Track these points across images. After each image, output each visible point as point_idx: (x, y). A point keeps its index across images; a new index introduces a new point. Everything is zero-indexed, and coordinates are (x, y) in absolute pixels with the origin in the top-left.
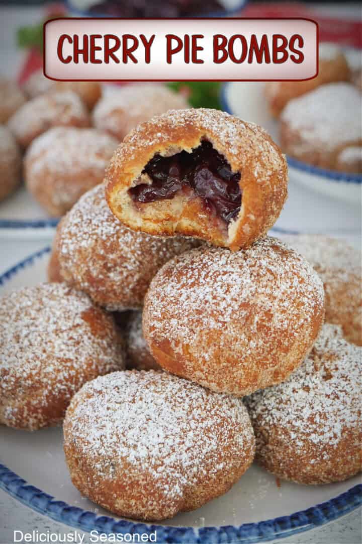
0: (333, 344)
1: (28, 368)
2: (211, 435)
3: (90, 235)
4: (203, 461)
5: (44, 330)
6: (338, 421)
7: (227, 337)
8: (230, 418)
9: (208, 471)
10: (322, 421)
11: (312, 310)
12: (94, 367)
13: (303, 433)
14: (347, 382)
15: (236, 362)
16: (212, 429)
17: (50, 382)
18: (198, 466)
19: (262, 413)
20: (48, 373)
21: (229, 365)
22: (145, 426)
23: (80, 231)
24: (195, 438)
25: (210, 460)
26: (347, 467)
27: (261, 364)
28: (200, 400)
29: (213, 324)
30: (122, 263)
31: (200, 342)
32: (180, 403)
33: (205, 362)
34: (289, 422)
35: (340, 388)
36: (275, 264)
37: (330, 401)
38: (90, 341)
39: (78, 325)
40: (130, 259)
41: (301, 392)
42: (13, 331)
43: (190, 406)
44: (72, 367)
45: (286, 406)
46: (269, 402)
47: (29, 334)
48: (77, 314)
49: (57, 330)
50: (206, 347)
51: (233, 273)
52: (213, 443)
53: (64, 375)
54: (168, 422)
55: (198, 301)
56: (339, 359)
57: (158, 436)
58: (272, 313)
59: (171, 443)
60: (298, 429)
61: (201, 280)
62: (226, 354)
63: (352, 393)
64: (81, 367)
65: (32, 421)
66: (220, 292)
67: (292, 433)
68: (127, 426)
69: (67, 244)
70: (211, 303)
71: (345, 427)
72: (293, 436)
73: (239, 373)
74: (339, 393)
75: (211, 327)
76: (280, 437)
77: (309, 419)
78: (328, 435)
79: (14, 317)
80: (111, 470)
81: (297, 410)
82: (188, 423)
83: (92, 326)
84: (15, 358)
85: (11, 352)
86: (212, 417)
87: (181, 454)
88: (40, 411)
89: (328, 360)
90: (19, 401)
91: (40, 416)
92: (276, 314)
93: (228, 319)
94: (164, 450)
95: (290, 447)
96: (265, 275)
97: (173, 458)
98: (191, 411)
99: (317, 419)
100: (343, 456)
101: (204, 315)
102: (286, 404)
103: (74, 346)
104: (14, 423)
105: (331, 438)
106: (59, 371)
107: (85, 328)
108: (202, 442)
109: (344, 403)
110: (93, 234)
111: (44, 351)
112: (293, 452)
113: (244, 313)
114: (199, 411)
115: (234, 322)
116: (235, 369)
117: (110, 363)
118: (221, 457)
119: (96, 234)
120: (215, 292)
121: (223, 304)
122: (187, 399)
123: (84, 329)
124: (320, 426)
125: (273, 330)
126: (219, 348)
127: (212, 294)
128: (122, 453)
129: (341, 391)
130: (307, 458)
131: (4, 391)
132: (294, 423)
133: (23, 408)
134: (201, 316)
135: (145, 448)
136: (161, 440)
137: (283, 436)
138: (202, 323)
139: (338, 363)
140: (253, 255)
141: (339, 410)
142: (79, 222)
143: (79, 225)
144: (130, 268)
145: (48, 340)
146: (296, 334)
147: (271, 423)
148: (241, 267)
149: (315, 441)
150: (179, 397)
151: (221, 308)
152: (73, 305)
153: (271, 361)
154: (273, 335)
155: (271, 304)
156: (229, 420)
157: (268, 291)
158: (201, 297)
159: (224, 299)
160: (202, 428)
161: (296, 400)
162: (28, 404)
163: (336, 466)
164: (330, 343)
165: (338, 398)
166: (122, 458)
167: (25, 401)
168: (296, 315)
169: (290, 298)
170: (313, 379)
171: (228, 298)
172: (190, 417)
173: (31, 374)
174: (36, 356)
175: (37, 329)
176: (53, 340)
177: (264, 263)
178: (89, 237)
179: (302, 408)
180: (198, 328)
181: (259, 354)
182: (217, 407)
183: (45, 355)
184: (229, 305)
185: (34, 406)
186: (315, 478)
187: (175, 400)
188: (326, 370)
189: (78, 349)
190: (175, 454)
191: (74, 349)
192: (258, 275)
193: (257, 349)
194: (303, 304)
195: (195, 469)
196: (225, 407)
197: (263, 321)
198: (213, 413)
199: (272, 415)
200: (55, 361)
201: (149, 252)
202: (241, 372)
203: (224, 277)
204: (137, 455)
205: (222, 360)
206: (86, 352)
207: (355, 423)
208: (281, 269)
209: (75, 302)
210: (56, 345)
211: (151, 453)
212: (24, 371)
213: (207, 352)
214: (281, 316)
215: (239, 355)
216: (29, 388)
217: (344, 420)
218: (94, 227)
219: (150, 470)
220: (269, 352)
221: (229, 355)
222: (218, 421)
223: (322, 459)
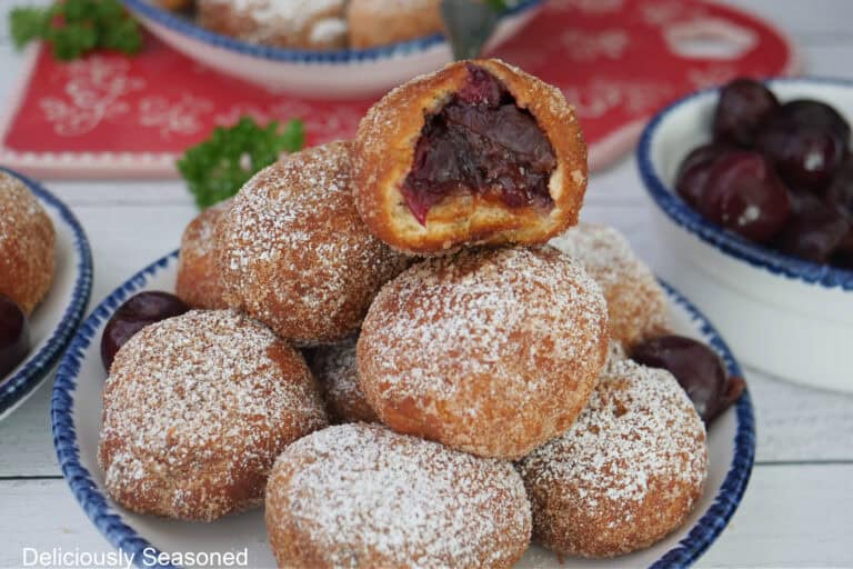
0: (618, 367)
1: (205, 432)
2: (485, 513)
3: (273, 243)
4: (477, 549)
5: (218, 377)
6: (642, 468)
7: (499, 382)
8: (509, 490)
9: (482, 561)
10: (621, 470)
11: (598, 327)
12: (294, 424)
13: (595, 489)
14: (650, 416)
15: (514, 413)
16: (487, 506)
17: (235, 450)
18: (470, 555)
19: (535, 468)
20: (233, 437)
21: (504, 418)
22: (398, 502)
23: (257, 238)
24: (466, 519)
25: (485, 547)
26: (655, 527)
27: (545, 410)
28: (468, 465)
29: (477, 368)
30: (322, 283)
31: (461, 395)
32: (440, 470)
33: (471, 421)
34: (576, 476)
35: (640, 425)
36: (543, 273)
37: (628, 444)
38: (283, 388)
39: (265, 367)
40: (332, 276)
41: (587, 434)
42: (171, 383)
43: (455, 474)
44: (264, 427)
45: (569, 455)
46: (545, 452)
47: (196, 384)
48: (260, 352)
49: (236, 377)
50: (471, 401)
51: (489, 293)
52: (489, 523)
53: (253, 438)
54: (427, 496)
55: (450, 340)
56: (632, 386)
57: (417, 515)
58: (551, 339)
59: (434, 526)
60: (590, 484)
61: (447, 310)
62: (500, 405)
63: (657, 429)
64: (277, 425)
65: (212, 506)
66: (479, 322)
67: (581, 490)
68: (373, 503)
69: (239, 257)
70: (469, 340)
71: (651, 475)
72: (583, 493)
73: (517, 427)
74: (639, 431)
75: (475, 372)
76: (563, 498)
77: (602, 469)
78: (630, 488)
79: (167, 362)
80: (353, 562)
81: (585, 459)
82: (456, 497)
83: (282, 366)
84: (183, 420)
85: (176, 413)
86: (486, 489)
87: (448, 539)
88: (223, 492)
89: (617, 390)
90: (193, 481)
91: (222, 499)
92: (558, 341)
93: (496, 358)
94: (426, 535)
95: (579, 509)
96: (533, 290)
97: (438, 545)
98: (456, 482)
99: (614, 469)
100: (651, 515)
101: (462, 357)
102: (569, 451)
103: (263, 396)
104: (187, 512)
105: (634, 492)
106: (247, 433)
107: (275, 369)
108: (474, 523)
109: (648, 444)
110: (278, 243)
111: (224, 408)
112: (584, 516)
113: (516, 346)
114: (468, 482)
115: (504, 361)
116: (512, 423)
117: (313, 417)
118: (498, 543)
119: (283, 242)
120: (471, 325)
121: (486, 339)
122: (450, 465)
123: (272, 372)
124: (619, 477)
125: (557, 362)
126: (490, 399)
127: (468, 326)
128: (369, 539)
129: (642, 429)
130: (605, 521)
131: (172, 469)
132: (583, 476)
133: (199, 490)
134: (458, 360)
135: (400, 532)
136: (421, 521)
137: (569, 496)
138: (461, 369)
139: (631, 391)
140: (510, 266)
141: (642, 455)
142: (253, 225)
143: (254, 228)
144: (332, 288)
145: (226, 391)
146: (584, 363)
147: (550, 479)
148: (498, 284)
149: (615, 498)
150: (438, 461)
151: (484, 344)
152: (252, 339)
153: (557, 404)
154: (558, 370)
155: (549, 329)
156: (508, 494)
157: (542, 311)
158: (453, 333)
159: (486, 331)
160: (474, 504)
161: (581, 447)
162: (207, 483)
163: (641, 527)
164: (614, 367)
165: (639, 438)
166: (369, 547)
167: (202, 481)
168: (581, 337)
169: (571, 316)
170: (603, 416)
171: (491, 329)
172: (457, 490)
173: (210, 440)
174: (214, 416)
175: (207, 376)
176: (233, 391)
177: (528, 274)
178: (271, 247)
179: (592, 456)
180: (457, 376)
181: (542, 398)
182: (491, 475)
183: (225, 413)
184: (495, 338)
185: (215, 486)
186: (614, 547)
187: (432, 466)
188: (616, 402)
189: (269, 401)
190: (440, 539)
191: (264, 401)
192: (524, 291)
193: (540, 390)
194: (587, 321)
195: (467, 560)
196: (501, 476)
197: (542, 352)
198: (486, 483)
199: (550, 469)
200: (240, 421)
201: (358, 266)
202: (520, 425)
203: (479, 302)
204: (391, 542)
205: (495, 413)
206: (281, 404)
207: (664, 469)
208: (552, 278)
209: (254, 335)
210: (238, 397)
211: (409, 540)
212: (199, 437)
213: (472, 406)
214: (565, 343)
215: (516, 403)
216: (208, 461)
217: (648, 467)
218: (277, 232)
219: (408, 562)
220: (555, 393)
221: (504, 405)
222: (495, 495)
223: (623, 521)
